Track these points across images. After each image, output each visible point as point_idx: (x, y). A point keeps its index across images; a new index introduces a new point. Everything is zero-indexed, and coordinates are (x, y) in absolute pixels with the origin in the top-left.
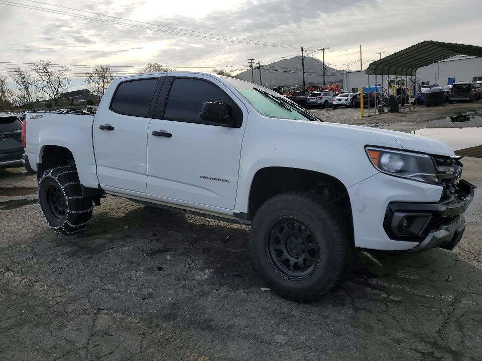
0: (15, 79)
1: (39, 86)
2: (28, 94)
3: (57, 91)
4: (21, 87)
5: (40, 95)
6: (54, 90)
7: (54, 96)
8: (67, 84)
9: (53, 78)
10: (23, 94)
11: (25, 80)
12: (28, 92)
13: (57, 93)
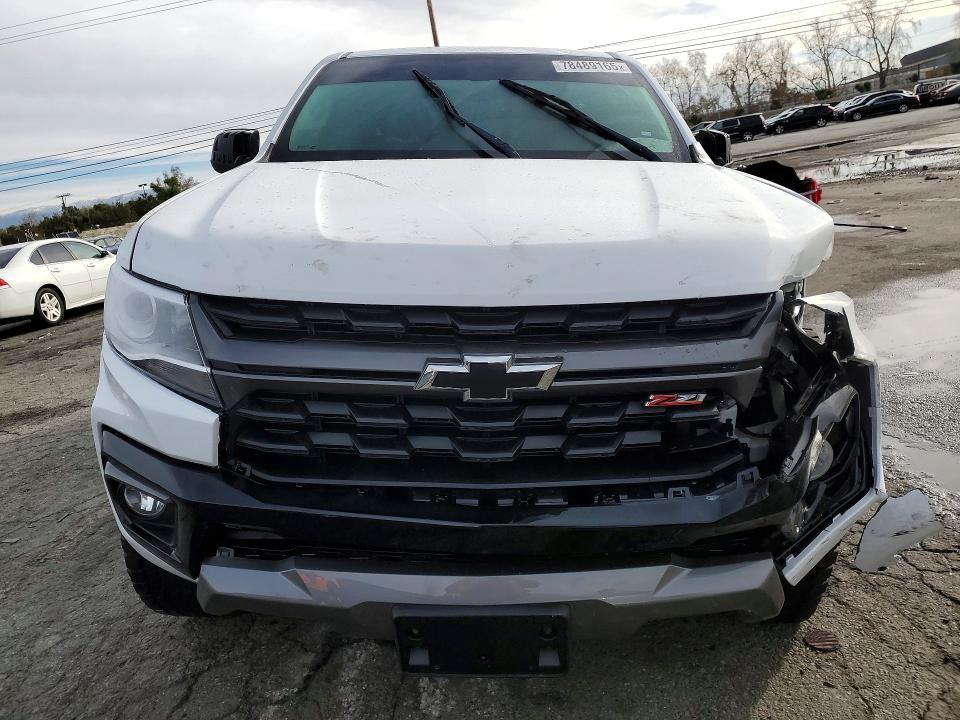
0: (806, 42)
1: (852, 47)
2: (829, 70)
3: (887, 53)
4: (818, 56)
5: (850, 67)
6: (881, 53)
7: (881, 64)
8: (911, 34)
9: (882, 26)
10: (817, 70)
11: (827, 42)
12: (827, 65)
13: (887, 58)
